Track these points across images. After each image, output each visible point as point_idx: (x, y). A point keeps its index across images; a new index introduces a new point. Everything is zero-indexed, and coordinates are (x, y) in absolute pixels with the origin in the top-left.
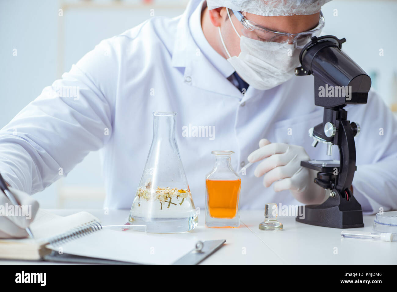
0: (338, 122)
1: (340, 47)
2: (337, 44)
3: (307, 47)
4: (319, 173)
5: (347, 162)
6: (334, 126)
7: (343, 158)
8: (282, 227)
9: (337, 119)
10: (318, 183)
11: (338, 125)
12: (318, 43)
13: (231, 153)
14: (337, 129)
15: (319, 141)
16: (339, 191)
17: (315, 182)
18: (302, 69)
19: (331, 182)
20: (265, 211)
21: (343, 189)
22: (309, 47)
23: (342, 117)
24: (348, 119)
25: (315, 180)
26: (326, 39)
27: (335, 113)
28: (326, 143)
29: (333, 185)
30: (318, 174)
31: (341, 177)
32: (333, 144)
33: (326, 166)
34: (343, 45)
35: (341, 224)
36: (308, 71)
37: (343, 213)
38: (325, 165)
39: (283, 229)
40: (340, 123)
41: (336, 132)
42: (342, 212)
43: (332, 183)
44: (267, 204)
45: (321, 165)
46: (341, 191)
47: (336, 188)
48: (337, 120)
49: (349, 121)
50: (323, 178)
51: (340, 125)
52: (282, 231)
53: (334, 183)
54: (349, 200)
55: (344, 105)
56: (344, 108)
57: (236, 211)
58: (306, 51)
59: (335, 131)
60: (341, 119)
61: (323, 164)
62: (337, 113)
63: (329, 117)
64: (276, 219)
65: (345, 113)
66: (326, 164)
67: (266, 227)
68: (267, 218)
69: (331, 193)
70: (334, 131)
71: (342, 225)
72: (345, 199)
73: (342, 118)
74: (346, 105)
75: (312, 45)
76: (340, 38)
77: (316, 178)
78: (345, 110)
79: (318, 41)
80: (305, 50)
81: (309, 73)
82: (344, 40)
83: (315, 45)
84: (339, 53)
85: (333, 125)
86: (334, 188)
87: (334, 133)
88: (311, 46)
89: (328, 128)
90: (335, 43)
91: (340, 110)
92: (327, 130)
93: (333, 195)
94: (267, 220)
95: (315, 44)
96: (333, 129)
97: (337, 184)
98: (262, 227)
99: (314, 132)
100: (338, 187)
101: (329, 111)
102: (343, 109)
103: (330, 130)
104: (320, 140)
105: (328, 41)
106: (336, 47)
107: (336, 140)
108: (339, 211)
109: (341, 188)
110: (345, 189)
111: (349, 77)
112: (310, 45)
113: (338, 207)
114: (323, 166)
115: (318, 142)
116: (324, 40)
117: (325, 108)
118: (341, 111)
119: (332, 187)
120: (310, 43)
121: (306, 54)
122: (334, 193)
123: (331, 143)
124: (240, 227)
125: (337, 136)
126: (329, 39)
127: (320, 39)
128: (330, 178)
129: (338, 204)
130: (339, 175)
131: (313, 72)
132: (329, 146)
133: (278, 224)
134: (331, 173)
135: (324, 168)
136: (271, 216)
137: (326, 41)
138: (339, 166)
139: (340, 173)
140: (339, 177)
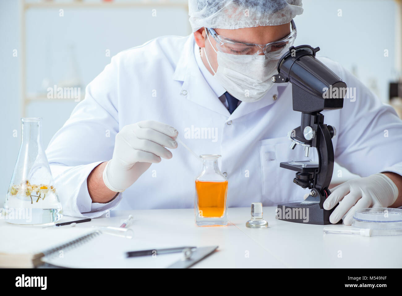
0: (316, 125)
1: (314, 55)
2: (312, 53)
4: (297, 173)
5: (325, 163)
6: (313, 130)
8: (267, 224)
9: (315, 123)
11: (316, 128)
13: (218, 156)
15: (297, 143)
16: (318, 189)
17: (294, 182)
18: (280, 77)
19: (310, 181)
20: (252, 210)
21: (322, 188)
22: (286, 57)
24: (325, 123)
25: (294, 180)
26: (302, 49)
27: (313, 117)
28: (305, 145)
29: (312, 184)
31: (319, 177)
32: (311, 146)
33: (306, 167)
34: (317, 53)
35: (322, 220)
36: (286, 78)
38: (304, 166)
39: (269, 226)
40: (318, 126)
41: (316, 135)
42: (323, 210)
43: (311, 183)
44: (253, 204)
45: (301, 165)
46: (320, 190)
47: (315, 187)
49: (327, 125)
50: (302, 177)
51: (319, 129)
52: (268, 229)
53: (313, 183)
57: (224, 212)
62: (315, 117)
63: (306, 121)
64: (261, 217)
65: (322, 117)
66: (306, 165)
67: (252, 225)
68: (253, 216)
69: (311, 192)
70: (313, 134)
71: (323, 222)
72: (325, 197)
73: (320, 122)
75: (290, 54)
76: (314, 47)
79: (295, 51)
80: (283, 59)
81: (287, 80)
82: (318, 49)
84: (314, 60)
85: (312, 128)
86: (313, 187)
87: (313, 136)
88: (288, 55)
89: (307, 132)
90: (310, 52)
91: (318, 114)
92: (307, 134)
93: (313, 194)
94: (253, 219)
96: (312, 132)
97: (316, 183)
98: (248, 225)
100: (317, 186)
101: (307, 115)
102: (320, 114)
103: (309, 133)
104: (300, 142)
105: (303, 50)
106: (311, 55)
107: (315, 143)
108: (320, 208)
109: (320, 187)
110: (324, 188)
111: (327, 84)
112: (288, 54)
113: (318, 205)
114: (303, 167)
116: (300, 50)
119: (311, 186)
121: (284, 62)
122: (314, 192)
123: (309, 146)
124: (228, 225)
125: (316, 139)
126: (305, 49)
127: (298, 49)
128: (309, 178)
129: (319, 202)
130: (318, 176)
131: (290, 79)
132: (307, 148)
133: (264, 222)
134: (310, 173)
135: (304, 169)
136: (258, 214)
137: (302, 50)
138: (318, 167)
139: (319, 172)
140: (318, 177)
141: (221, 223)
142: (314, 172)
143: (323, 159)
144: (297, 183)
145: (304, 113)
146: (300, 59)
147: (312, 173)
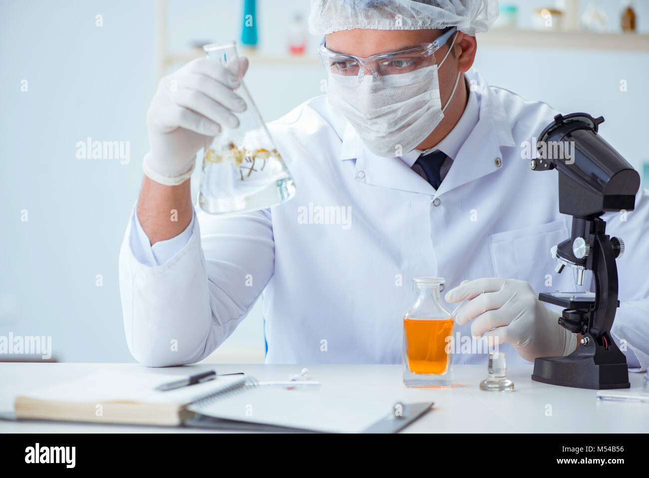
0: (593, 236)
1: (596, 129)
2: (592, 126)
3: (548, 130)
4: (565, 310)
5: (605, 295)
6: (587, 243)
7: (601, 288)
8: (512, 385)
9: (591, 233)
10: (563, 325)
11: (592, 241)
12: (564, 123)
14: (591, 248)
15: (565, 264)
16: (594, 335)
18: (541, 161)
19: (582, 323)
20: (488, 364)
21: (600, 333)
22: (550, 130)
23: (598, 230)
24: (606, 233)
25: (559, 320)
26: (575, 119)
27: (588, 223)
28: (576, 267)
29: (586, 327)
30: (564, 312)
31: (597, 316)
32: (586, 269)
33: (575, 300)
34: (600, 126)
35: (597, 383)
36: (550, 163)
37: (600, 367)
38: (574, 298)
39: (515, 389)
40: (595, 238)
41: (590, 251)
42: (598, 366)
43: (583, 326)
44: (492, 354)
45: (569, 298)
46: (597, 336)
47: (590, 332)
48: (591, 235)
50: (571, 317)
51: (596, 242)
52: (514, 393)
53: (587, 326)
54: (608, 349)
55: (602, 213)
56: (601, 217)
57: (447, 366)
58: (546, 135)
59: (589, 249)
60: (597, 233)
61: (571, 298)
62: (591, 224)
63: (580, 229)
64: (504, 376)
65: (603, 224)
66: (576, 297)
67: (489, 386)
68: (491, 373)
69: (583, 339)
70: (586, 250)
71: (599, 385)
72: (603, 347)
74: (605, 213)
75: (556, 127)
76: (595, 116)
77: (561, 318)
78: (602, 220)
79: (565, 121)
81: (552, 167)
82: (601, 120)
83: (559, 126)
84: (594, 139)
85: (586, 241)
86: (586, 331)
87: (586, 252)
88: (554, 128)
89: (578, 246)
90: (589, 124)
91: (596, 219)
92: (577, 249)
93: (586, 341)
94: (491, 377)
95: (560, 124)
96: (585, 247)
97: (591, 326)
98: (483, 387)
99: (558, 252)
100: (593, 331)
101: (580, 221)
102: (600, 219)
103: (581, 248)
104: (568, 262)
105: (578, 121)
106: (590, 129)
107: (590, 263)
108: (594, 364)
109: (597, 332)
110: (602, 333)
111: (608, 173)
112: (553, 126)
113: (592, 359)
114: (572, 300)
115: (563, 266)
116: (572, 120)
117: (574, 217)
118: (597, 221)
119: (585, 331)
120: (553, 125)
121: (547, 139)
122: (587, 339)
123: (582, 268)
124: (453, 386)
125: (591, 257)
126: (580, 118)
127: (568, 118)
128: (582, 317)
129: (593, 354)
130: (595, 314)
131: (556, 165)
132: (580, 272)
133: (507, 383)
134: (582, 310)
135: (573, 302)
136: (498, 371)
137: (576, 121)
138: (594, 300)
139: (596, 310)
140: (595, 317)
141: (442, 383)
142: (589, 308)
143: (602, 289)
144: (564, 324)
145: (576, 217)
146: (572, 134)
147: (586, 310)
